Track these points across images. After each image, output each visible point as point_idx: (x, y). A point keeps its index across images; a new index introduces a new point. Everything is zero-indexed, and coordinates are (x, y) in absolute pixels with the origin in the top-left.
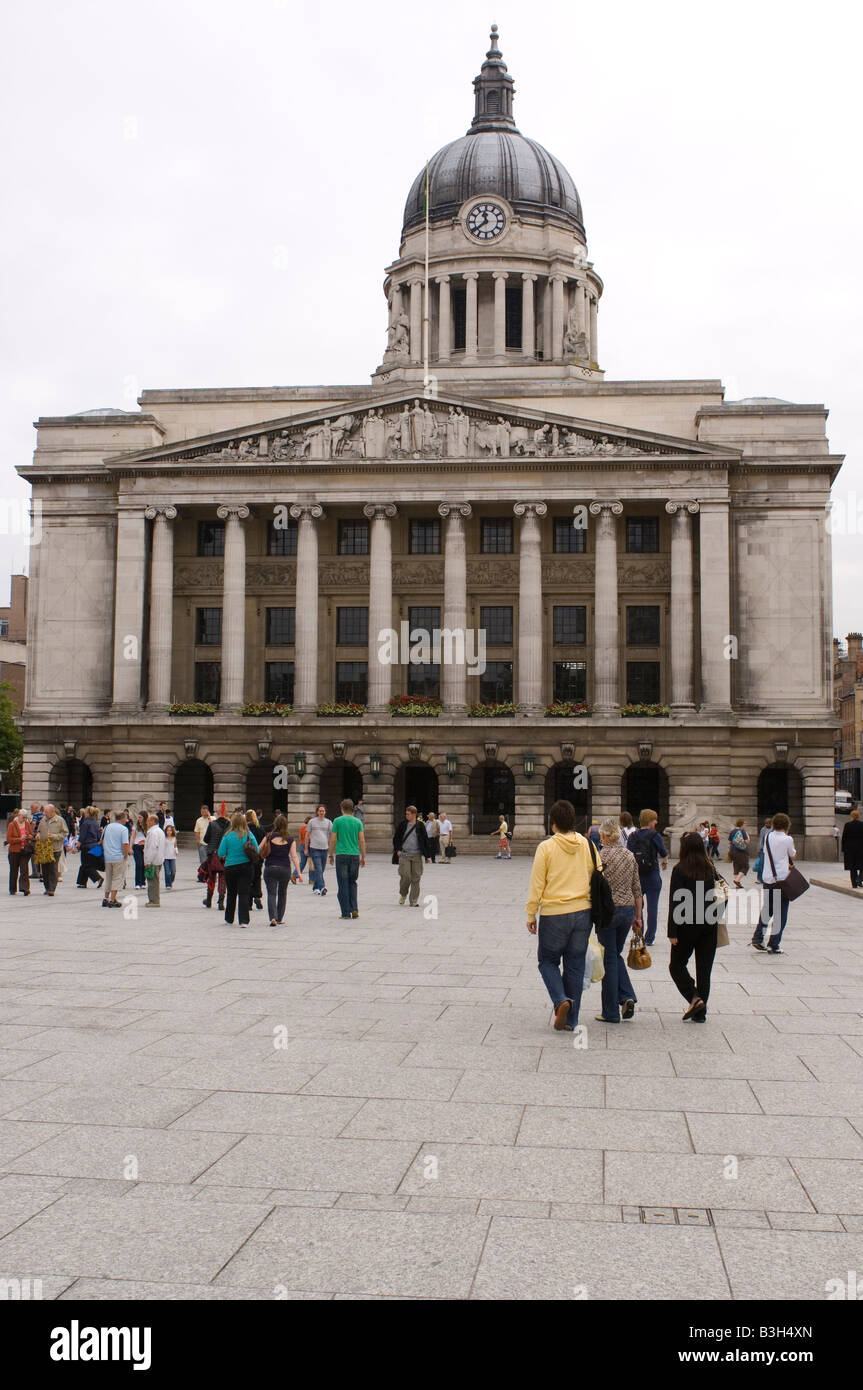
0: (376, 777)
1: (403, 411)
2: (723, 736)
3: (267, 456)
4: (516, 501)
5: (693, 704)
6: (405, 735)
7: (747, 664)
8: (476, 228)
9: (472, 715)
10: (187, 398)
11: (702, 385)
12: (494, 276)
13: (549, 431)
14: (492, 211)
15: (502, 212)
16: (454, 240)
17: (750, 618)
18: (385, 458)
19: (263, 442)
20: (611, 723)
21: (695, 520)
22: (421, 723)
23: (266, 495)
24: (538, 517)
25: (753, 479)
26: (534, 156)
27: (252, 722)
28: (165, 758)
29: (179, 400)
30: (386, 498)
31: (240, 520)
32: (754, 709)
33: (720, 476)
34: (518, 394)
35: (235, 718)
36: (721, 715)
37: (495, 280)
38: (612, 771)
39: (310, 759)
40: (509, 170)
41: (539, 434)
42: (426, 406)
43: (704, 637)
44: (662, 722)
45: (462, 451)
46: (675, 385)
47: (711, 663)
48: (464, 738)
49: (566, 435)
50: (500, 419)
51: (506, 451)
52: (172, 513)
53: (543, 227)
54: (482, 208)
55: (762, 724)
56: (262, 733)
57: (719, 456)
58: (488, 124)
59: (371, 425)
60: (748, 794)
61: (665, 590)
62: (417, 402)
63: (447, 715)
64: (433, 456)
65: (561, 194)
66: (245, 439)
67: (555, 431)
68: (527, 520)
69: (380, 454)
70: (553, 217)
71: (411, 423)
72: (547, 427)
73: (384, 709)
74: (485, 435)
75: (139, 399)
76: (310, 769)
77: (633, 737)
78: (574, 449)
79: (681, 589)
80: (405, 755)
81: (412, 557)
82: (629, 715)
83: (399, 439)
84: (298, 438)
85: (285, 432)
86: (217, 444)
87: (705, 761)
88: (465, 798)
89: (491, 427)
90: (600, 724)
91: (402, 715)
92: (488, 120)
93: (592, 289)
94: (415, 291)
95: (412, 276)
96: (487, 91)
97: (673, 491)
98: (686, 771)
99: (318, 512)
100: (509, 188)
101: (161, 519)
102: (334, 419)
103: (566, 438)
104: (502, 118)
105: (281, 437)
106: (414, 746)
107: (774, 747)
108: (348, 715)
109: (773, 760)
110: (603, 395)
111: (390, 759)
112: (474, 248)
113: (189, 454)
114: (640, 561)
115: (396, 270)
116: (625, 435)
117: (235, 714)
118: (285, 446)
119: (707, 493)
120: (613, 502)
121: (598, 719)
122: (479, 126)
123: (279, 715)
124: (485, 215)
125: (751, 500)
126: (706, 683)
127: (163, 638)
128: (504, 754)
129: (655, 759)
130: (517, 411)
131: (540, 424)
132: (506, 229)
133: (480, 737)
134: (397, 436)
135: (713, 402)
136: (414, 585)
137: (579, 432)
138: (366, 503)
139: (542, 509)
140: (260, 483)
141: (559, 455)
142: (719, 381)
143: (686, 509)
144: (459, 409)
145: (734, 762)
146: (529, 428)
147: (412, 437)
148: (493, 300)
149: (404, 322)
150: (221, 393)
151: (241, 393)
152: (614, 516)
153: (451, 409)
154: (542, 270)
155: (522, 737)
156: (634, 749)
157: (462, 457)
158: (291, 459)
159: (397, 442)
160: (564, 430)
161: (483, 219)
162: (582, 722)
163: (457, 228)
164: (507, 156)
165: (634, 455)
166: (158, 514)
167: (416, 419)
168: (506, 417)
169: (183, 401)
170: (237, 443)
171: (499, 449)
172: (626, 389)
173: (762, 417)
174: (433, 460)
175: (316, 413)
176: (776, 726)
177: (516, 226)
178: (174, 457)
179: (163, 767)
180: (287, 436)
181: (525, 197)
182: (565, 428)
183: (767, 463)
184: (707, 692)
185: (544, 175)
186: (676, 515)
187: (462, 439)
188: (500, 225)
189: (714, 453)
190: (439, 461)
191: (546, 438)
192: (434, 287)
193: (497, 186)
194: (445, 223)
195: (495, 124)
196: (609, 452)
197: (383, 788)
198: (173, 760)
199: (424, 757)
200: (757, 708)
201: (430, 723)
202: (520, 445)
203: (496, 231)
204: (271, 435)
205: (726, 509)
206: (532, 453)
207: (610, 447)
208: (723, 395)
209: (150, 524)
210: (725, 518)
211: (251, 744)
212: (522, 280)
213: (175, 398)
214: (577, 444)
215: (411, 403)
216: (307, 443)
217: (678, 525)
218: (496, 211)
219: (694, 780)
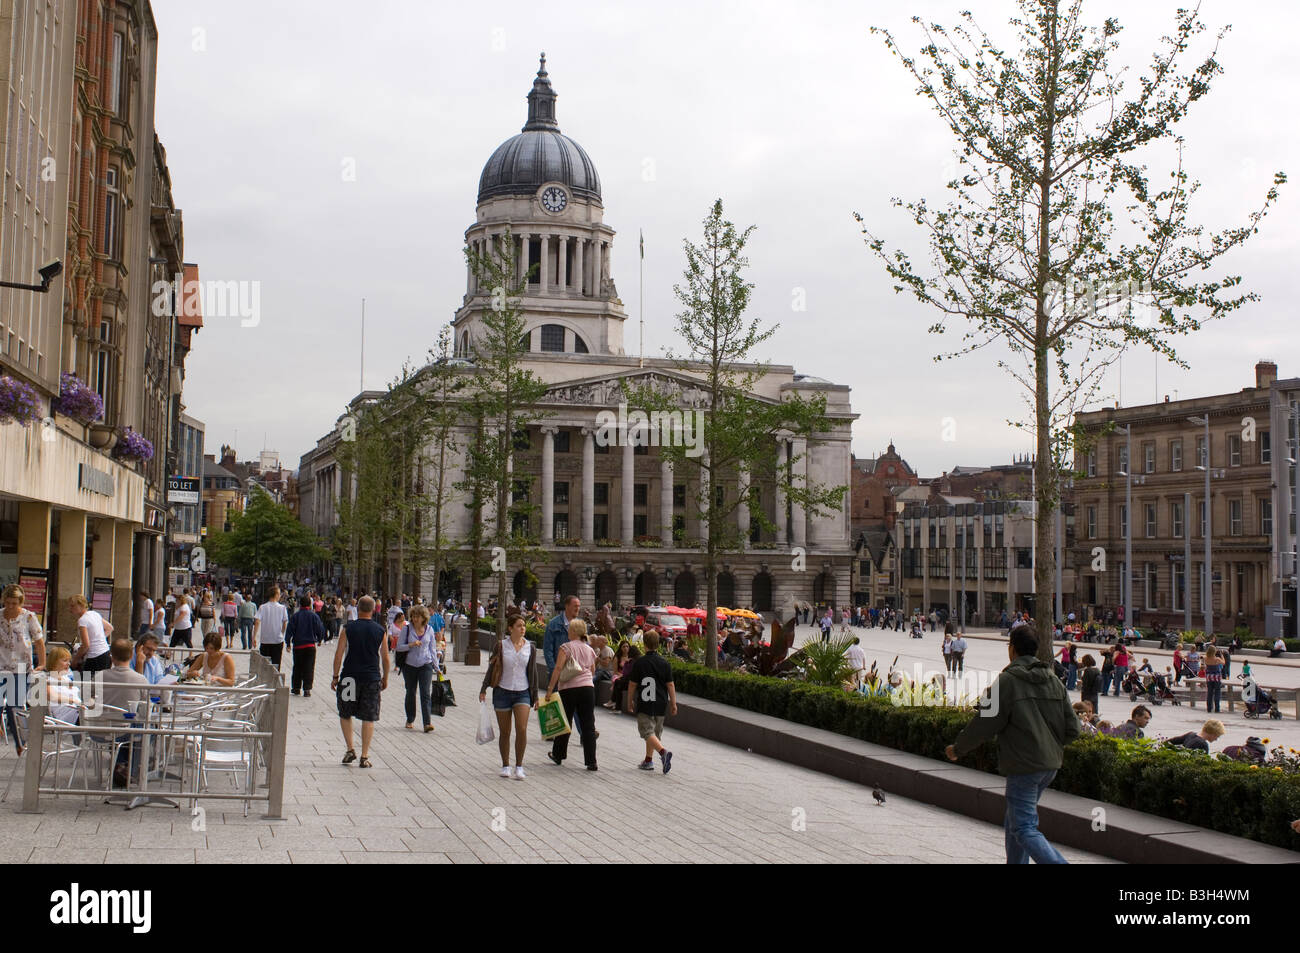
0: (628, 580)
3: (571, 400)
5: (787, 543)
6: (643, 558)
8: (548, 204)
9: (678, 547)
11: (784, 368)
12: (560, 238)
14: (558, 194)
15: (565, 195)
16: (532, 210)
19: (568, 392)
20: (749, 552)
21: (789, 446)
22: (652, 551)
23: (569, 422)
26: (578, 154)
27: (562, 549)
28: (511, 569)
31: (552, 435)
32: (817, 546)
35: (550, 547)
37: (561, 240)
38: (748, 577)
39: (593, 570)
40: (567, 165)
42: (656, 377)
43: (793, 507)
44: (774, 552)
45: (675, 404)
47: (796, 523)
48: (675, 559)
52: (514, 429)
53: (587, 205)
54: (552, 191)
55: (818, 553)
56: (566, 556)
58: (541, 124)
60: (809, 590)
62: (651, 375)
63: (665, 547)
65: (595, 182)
66: (559, 389)
70: (589, 198)
71: (648, 386)
73: (633, 543)
74: (688, 395)
76: (593, 575)
77: (758, 559)
80: (642, 568)
82: (756, 548)
84: (587, 391)
88: (673, 591)
90: (742, 553)
91: (643, 546)
97: (780, 430)
100: (568, 178)
102: (607, 381)
104: (548, 121)
105: (579, 389)
106: (647, 564)
107: (823, 565)
108: (615, 546)
109: (821, 572)
111: (635, 571)
112: (546, 218)
117: (549, 545)
118: (580, 395)
121: (741, 550)
122: (535, 125)
123: (576, 546)
124: (554, 196)
125: (815, 435)
126: (794, 532)
128: (694, 569)
129: (769, 571)
130: (705, 384)
132: (567, 207)
133: (682, 560)
134: (640, 392)
135: (789, 380)
140: (566, 415)
142: (792, 367)
143: (785, 440)
144: (673, 380)
146: (709, 392)
147: (649, 393)
148: (559, 253)
153: (669, 379)
154: (588, 235)
156: (758, 566)
158: (584, 402)
159: (640, 396)
161: (552, 198)
162: (735, 552)
163: (534, 202)
164: (564, 154)
167: (652, 384)
168: (698, 386)
170: (554, 391)
175: (598, 377)
176: (824, 554)
177: (572, 205)
181: (577, 184)
183: (823, 416)
184: (795, 536)
186: (780, 443)
188: (563, 203)
192: (518, 240)
193: (561, 175)
195: (548, 126)
197: (630, 586)
199: (652, 570)
200: (814, 544)
201: (657, 551)
202: (705, 402)
203: (561, 207)
204: (573, 388)
205: (806, 441)
210: (804, 445)
211: (560, 562)
212: (577, 241)
215: (649, 375)
216: (592, 394)
217: (781, 448)
218: (561, 194)
219: (788, 582)
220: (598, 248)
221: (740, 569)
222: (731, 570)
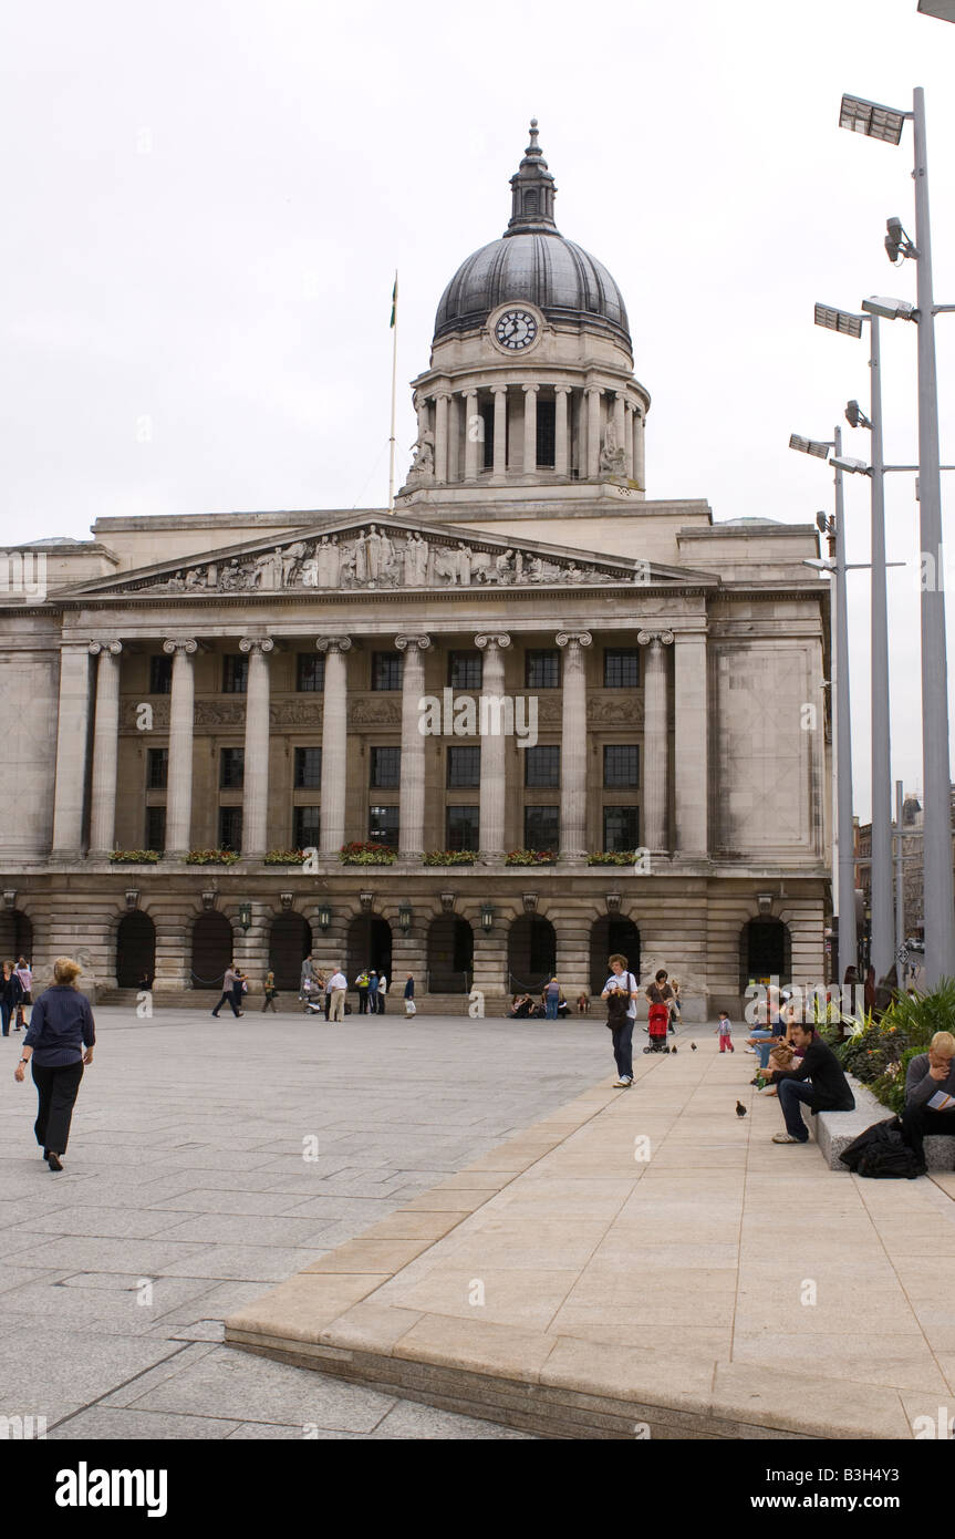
0: (326, 930)
1: (359, 538)
2: (698, 887)
3: (215, 586)
4: (477, 633)
5: (666, 852)
6: (357, 886)
7: (728, 808)
8: (505, 338)
9: (427, 864)
10: (142, 526)
11: (687, 505)
12: (524, 388)
13: (513, 557)
14: (523, 319)
15: (533, 320)
16: (482, 350)
17: (731, 758)
18: (339, 588)
19: (212, 572)
20: (576, 873)
21: (669, 650)
22: (373, 872)
23: (215, 628)
24: (501, 649)
25: (735, 606)
26: (571, 259)
27: (196, 870)
28: (106, 909)
29: (133, 528)
30: (339, 630)
31: (188, 654)
32: (736, 858)
33: (697, 603)
34: (488, 518)
35: (178, 867)
36: (696, 863)
37: (526, 392)
38: (577, 924)
39: (257, 910)
40: (542, 275)
41: (502, 560)
42: (382, 532)
43: (678, 779)
44: (631, 872)
45: (420, 580)
46: (659, 506)
47: (686, 807)
48: (421, 888)
49: (531, 561)
50: (461, 545)
51: (466, 579)
52: (117, 648)
53: (579, 335)
54: (512, 316)
55: (743, 873)
56: (208, 882)
57: (694, 582)
58: (524, 226)
59: (324, 553)
60: (727, 951)
61: (637, 728)
62: (373, 528)
63: (401, 864)
64: (388, 585)
65: (600, 299)
66: (193, 568)
67: (519, 557)
68: (489, 653)
69: (333, 584)
70: (591, 325)
71: (366, 551)
72: (510, 552)
73: (336, 857)
74: (444, 561)
75: (92, 527)
76: (256, 921)
77: (601, 887)
78: (538, 576)
79: (654, 726)
80: (357, 907)
81: (375, 694)
82: (596, 863)
83: (354, 567)
84: (249, 567)
85: (235, 561)
86: (166, 573)
87: (679, 914)
88: (423, 954)
89: (451, 553)
90: (565, 873)
91: (354, 863)
92: (525, 222)
93: (635, 401)
94: (441, 406)
95: (441, 390)
96: (524, 190)
97: (646, 621)
98: (659, 925)
99: (269, 645)
100: (542, 294)
101: (105, 654)
102: (285, 547)
103: (532, 564)
104: (540, 218)
105: (230, 566)
106: (365, 897)
107: (757, 899)
109: (756, 913)
110: (580, 518)
111: (341, 911)
112: (503, 359)
113: (134, 585)
114: (616, 697)
115: (422, 383)
116: (593, 560)
117: (179, 862)
118: (233, 576)
119: (683, 623)
120: (581, 632)
121: (563, 868)
122: (516, 228)
123: (224, 863)
124: (515, 324)
125: (734, 629)
126: (680, 829)
127: (106, 781)
128: (464, 906)
129: (624, 912)
130: (478, 536)
131: (502, 550)
132: (538, 338)
133: (437, 887)
134: (352, 564)
135: (700, 523)
136: (377, 724)
137: (544, 557)
138: (318, 636)
139: (505, 641)
140: (209, 615)
141: (522, 583)
142: (705, 500)
143: (659, 639)
144: (417, 535)
145: (711, 915)
146: (492, 554)
147: (367, 565)
148: (523, 415)
149: (429, 440)
150: (178, 520)
151: (197, 519)
152: (582, 648)
153: (409, 534)
154: (577, 382)
155: (482, 888)
156: (602, 900)
157: (420, 586)
158: (241, 590)
159: (351, 571)
160: (528, 555)
161: (513, 328)
162: (546, 872)
163: (485, 337)
164: (541, 259)
165: (602, 582)
166: (102, 649)
167: (371, 546)
168: (467, 543)
169: (138, 528)
170: (184, 572)
171: (458, 577)
172: (605, 511)
173: (746, 539)
174: (389, 589)
175: (266, 540)
176: (759, 875)
177: (548, 335)
178: (119, 588)
179: (104, 919)
180: (237, 565)
181: (560, 303)
182: (530, 554)
183: (750, 589)
184: (682, 838)
185: (582, 279)
186: (649, 646)
187: (420, 567)
188: (531, 333)
189: (689, 578)
190: (394, 591)
191: (510, 565)
192: (460, 401)
193: (529, 292)
194: (474, 332)
195: (532, 226)
196: (576, 580)
197: (333, 942)
198: (114, 911)
199: (377, 909)
200: (738, 856)
201: (383, 872)
202: (481, 572)
204: (220, 564)
205: (703, 639)
206: (494, 581)
207: (577, 573)
208: (710, 516)
209: (94, 660)
210: (703, 649)
211: (196, 894)
212: (555, 393)
213: (130, 525)
214: (543, 571)
215: (366, 528)
216: (257, 572)
217: (651, 656)
218: (527, 319)
219: (666, 935)
220: (595, 401)
221: (561, 908)
222: (541, 911)
